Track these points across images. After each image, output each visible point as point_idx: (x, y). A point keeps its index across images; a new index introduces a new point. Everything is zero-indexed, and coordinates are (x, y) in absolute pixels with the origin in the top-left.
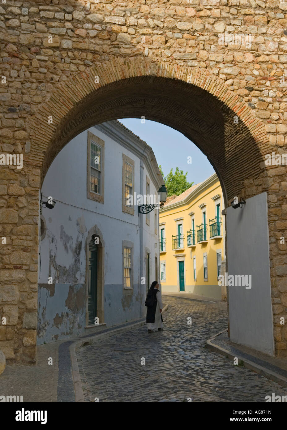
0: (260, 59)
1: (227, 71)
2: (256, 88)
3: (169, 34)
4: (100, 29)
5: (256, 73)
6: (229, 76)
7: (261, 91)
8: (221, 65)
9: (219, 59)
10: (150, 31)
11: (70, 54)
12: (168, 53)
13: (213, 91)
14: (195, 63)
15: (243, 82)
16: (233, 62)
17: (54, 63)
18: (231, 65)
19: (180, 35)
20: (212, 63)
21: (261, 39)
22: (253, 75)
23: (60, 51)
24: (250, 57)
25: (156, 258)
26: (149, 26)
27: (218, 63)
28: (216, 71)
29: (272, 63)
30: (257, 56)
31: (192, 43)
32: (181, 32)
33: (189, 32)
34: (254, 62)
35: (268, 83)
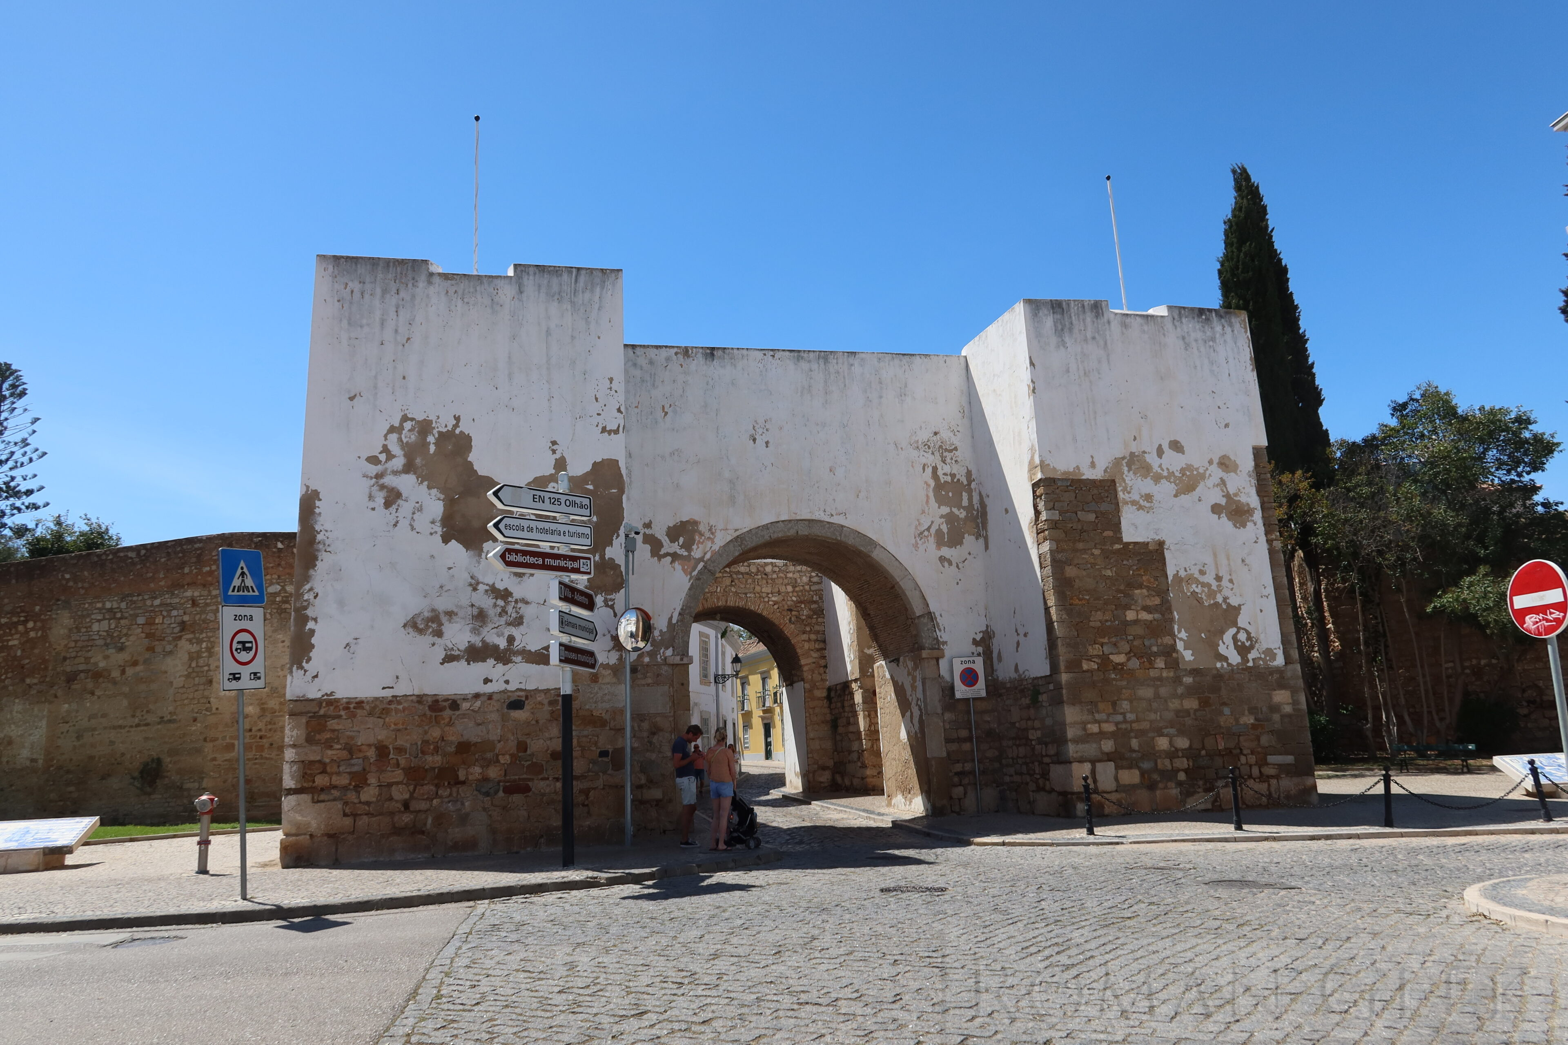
0: (797, 589)
1: (773, 599)
2: (794, 610)
3: (735, 576)
5: (794, 599)
6: (775, 603)
7: (798, 612)
9: (769, 591)
12: (733, 589)
13: (765, 613)
14: (752, 596)
15: (786, 607)
16: (779, 593)
18: (777, 595)
19: (741, 576)
20: (764, 595)
21: (797, 575)
22: (793, 601)
24: (790, 589)
25: (734, 724)
27: (768, 594)
28: (766, 599)
29: (806, 591)
30: (794, 587)
31: (750, 581)
32: (742, 574)
33: (747, 573)
34: (793, 592)
35: (803, 606)
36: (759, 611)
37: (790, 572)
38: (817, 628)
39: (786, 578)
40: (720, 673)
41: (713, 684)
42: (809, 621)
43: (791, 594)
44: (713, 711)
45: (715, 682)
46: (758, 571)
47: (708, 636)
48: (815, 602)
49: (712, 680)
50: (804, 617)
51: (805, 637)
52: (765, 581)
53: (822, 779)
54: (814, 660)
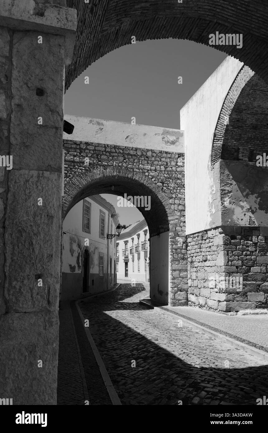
0: (168, 169)
1: (151, 174)
2: (166, 183)
3: (126, 156)
4: (93, 153)
5: (166, 175)
6: (153, 177)
7: (168, 184)
8: (150, 172)
10: (116, 154)
11: (78, 164)
13: (145, 183)
14: (137, 170)
15: (160, 180)
16: (155, 170)
17: (71, 169)
18: (154, 171)
19: (130, 157)
20: (145, 171)
22: (164, 177)
23: (74, 163)
24: (163, 168)
26: (116, 152)
27: (148, 170)
28: (147, 174)
29: (173, 171)
30: (166, 168)
31: (136, 161)
32: (131, 155)
33: (135, 155)
34: (165, 171)
35: (171, 181)
36: (142, 181)
37: (163, 157)
38: (179, 196)
39: (161, 161)
40: (110, 234)
41: (106, 239)
42: (175, 191)
43: (163, 172)
44: (106, 252)
45: (107, 238)
46: (142, 155)
47: (104, 213)
48: (178, 179)
49: (106, 236)
50: (172, 188)
51: (171, 201)
52: (146, 162)
53: (179, 298)
54: (178, 217)
